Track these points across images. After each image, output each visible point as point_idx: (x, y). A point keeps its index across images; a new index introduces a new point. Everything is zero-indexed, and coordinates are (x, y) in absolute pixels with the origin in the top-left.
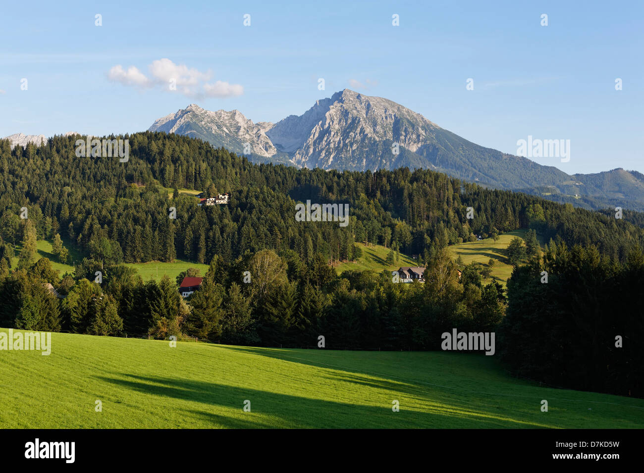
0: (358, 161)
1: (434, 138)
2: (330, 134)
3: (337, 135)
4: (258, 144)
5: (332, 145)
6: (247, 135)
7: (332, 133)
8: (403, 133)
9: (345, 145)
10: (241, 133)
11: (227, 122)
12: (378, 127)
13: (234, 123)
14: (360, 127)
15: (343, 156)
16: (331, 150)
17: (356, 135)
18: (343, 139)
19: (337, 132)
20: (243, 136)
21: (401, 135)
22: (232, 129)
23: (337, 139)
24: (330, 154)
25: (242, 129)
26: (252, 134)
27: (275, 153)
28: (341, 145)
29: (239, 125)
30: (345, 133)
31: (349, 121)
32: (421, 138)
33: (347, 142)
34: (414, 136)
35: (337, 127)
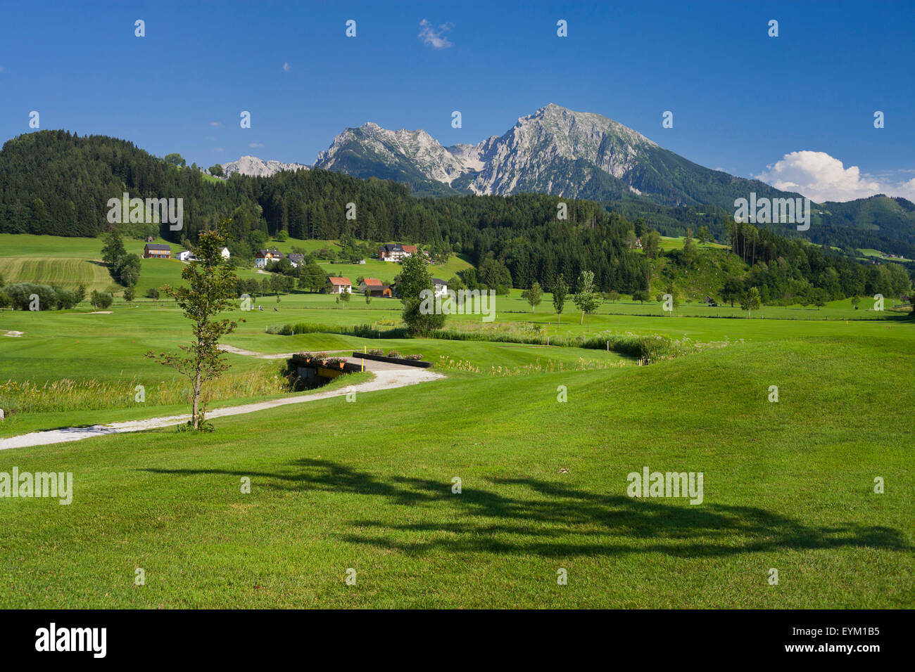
0: (544, 184)
1: (647, 158)
2: (516, 154)
3: (525, 155)
4: (439, 167)
5: (517, 167)
6: (427, 156)
7: (519, 153)
8: (608, 153)
9: (532, 166)
10: (419, 154)
11: (408, 142)
12: (579, 145)
13: (415, 143)
14: (553, 145)
15: (527, 178)
16: (516, 172)
17: (547, 154)
18: (531, 160)
19: (525, 152)
20: (421, 158)
21: (606, 154)
22: (411, 150)
23: (524, 159)
24: (513, 176)
25: (422, 150)
26: (434, 156)
27: (458, 177)
28: (528, 166)
29: (420, 145)
30: (535, 153)
31: (542, 139)
32: (628, 158)
33: (534, 162)
34: (621, 156)
35: (526, 145)
